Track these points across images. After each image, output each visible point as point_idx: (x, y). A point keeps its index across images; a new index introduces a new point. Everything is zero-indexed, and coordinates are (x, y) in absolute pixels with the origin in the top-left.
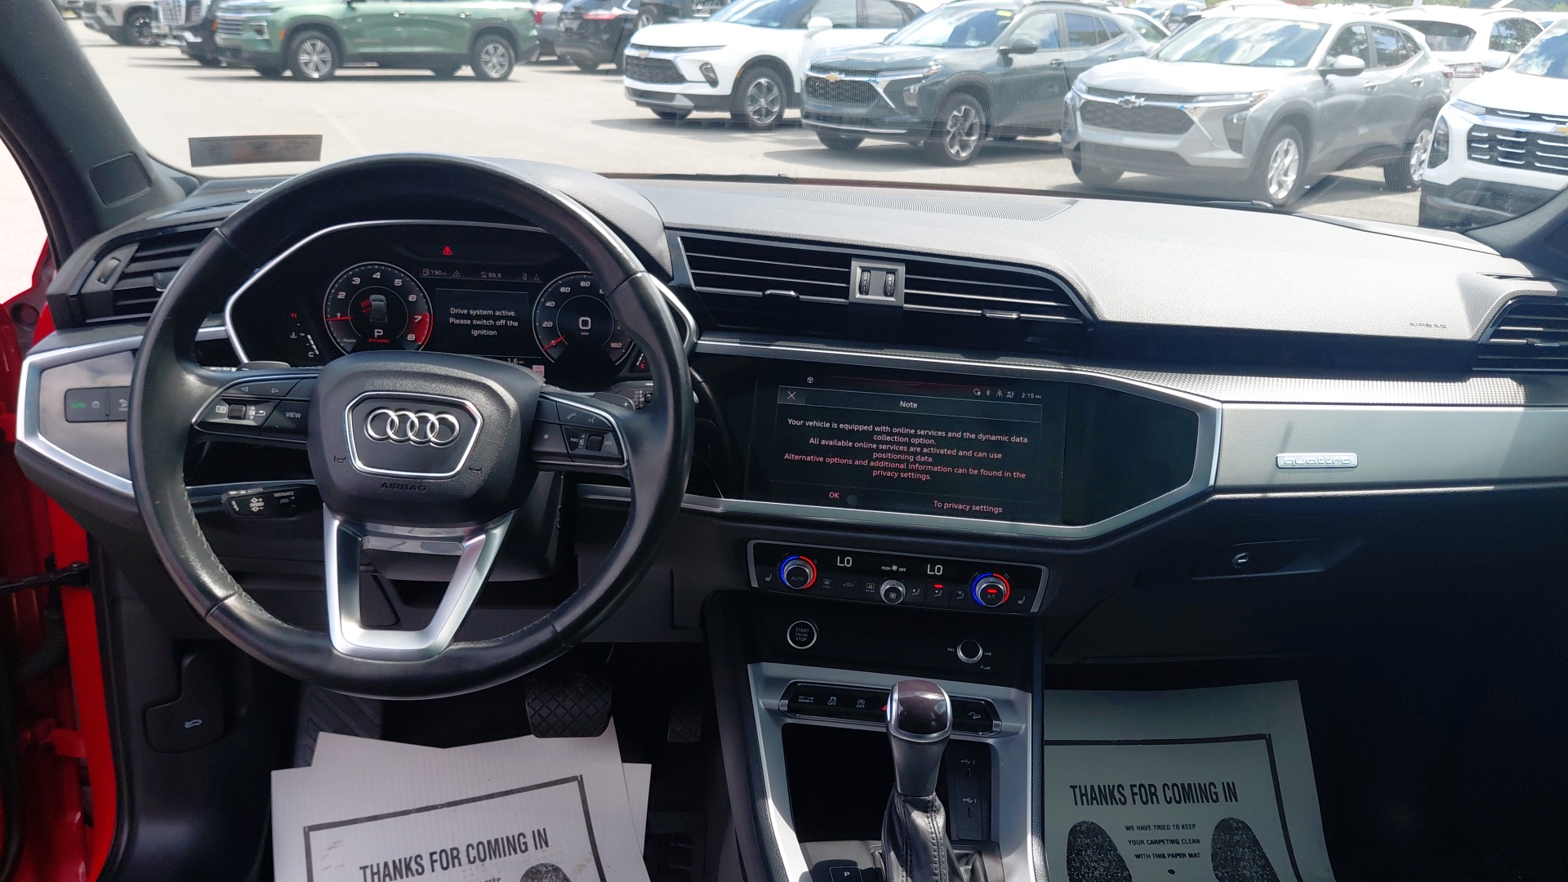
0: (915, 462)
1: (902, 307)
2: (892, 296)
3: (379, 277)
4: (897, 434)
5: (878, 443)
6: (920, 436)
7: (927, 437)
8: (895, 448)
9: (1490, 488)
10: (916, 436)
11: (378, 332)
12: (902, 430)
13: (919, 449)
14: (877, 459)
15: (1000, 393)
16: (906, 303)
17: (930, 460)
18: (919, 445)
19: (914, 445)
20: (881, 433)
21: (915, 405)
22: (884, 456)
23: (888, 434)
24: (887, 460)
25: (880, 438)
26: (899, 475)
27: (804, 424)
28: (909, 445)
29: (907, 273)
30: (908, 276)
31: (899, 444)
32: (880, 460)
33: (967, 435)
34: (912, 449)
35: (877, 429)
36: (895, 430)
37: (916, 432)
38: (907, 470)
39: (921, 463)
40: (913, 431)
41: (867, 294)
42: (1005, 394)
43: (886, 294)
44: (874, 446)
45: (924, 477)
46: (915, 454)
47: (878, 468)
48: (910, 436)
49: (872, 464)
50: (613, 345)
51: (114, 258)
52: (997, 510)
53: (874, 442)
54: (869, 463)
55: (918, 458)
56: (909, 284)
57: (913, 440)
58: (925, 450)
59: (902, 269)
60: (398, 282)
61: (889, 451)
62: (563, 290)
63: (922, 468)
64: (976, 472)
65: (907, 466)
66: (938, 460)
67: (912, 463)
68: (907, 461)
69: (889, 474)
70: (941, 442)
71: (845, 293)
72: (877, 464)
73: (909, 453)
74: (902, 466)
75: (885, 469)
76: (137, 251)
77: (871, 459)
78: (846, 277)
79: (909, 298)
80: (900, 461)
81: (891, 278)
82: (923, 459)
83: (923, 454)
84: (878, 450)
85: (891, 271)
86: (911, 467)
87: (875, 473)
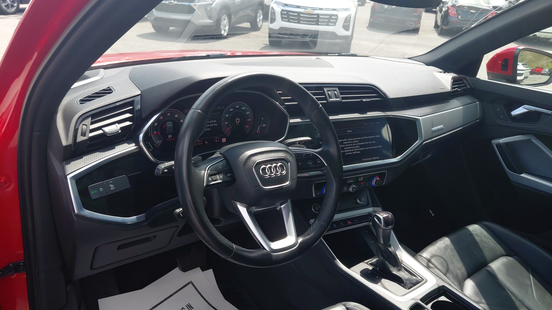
0: (355, 148)
1: (342, 101)
2: (338, 98)
3: (169, 115)
4: (349, 141)
6: (355, 140)
7: (356, 140)
8: (349, 145)
9: (461, 128)
10: (354, 140)
11: (170, 136)
12: (350, 139)
15: (371, 124)
17: (359, 147)
19: (354, 143)
20: (345, 141)
21: (351, 131)
22: (347, 148)
23: (347, 141)
24: (348, 149)
25: (345, 143)
26: (352, 153)
28: (352, 143)
30: (340, 91)
31: (350, 144)
32: (347, 149)
33: (366, 137)
34: (354, 145)
35: (343, 140)
36: (348, 140)
38: (354, 151)
39: (357, 148)
40: (352, 139)
41: (332, 98)
42: (372, 124)
43: (337, 98)
44: (344, 146)
45: (359, 152)
46: (355, 146)
47: (347, 152)
48: (352, 141)
49: (345, 151)
50: (246, 127)
51: (83, 125)
52: (378, 158)
54: (344, 151)
55: (356, 147)
56: (341, 94)
57: (354, 142)
58: (357, 144)
59: (337, 89)
60: (176, 116)
62: (231, 110)
63: (357, 150)
64: (370, 148)
66: (361, 146)
67: (355, 149)
68: (353, 148)
69: (350, 153)
70: (360, 141)
71: (326, 99)
73: (353, 146)
74: (353, 150)
75: (348, 152)
76: (91, 120)
77: (344, 150)
78: (324, 94)
79: (343, 98)
80: (352, 149)
81: (336, 92)
82: (357, 147)
83: (357, 146)
85: (335, 90)
86: (355, 150)
87: (346, 154)
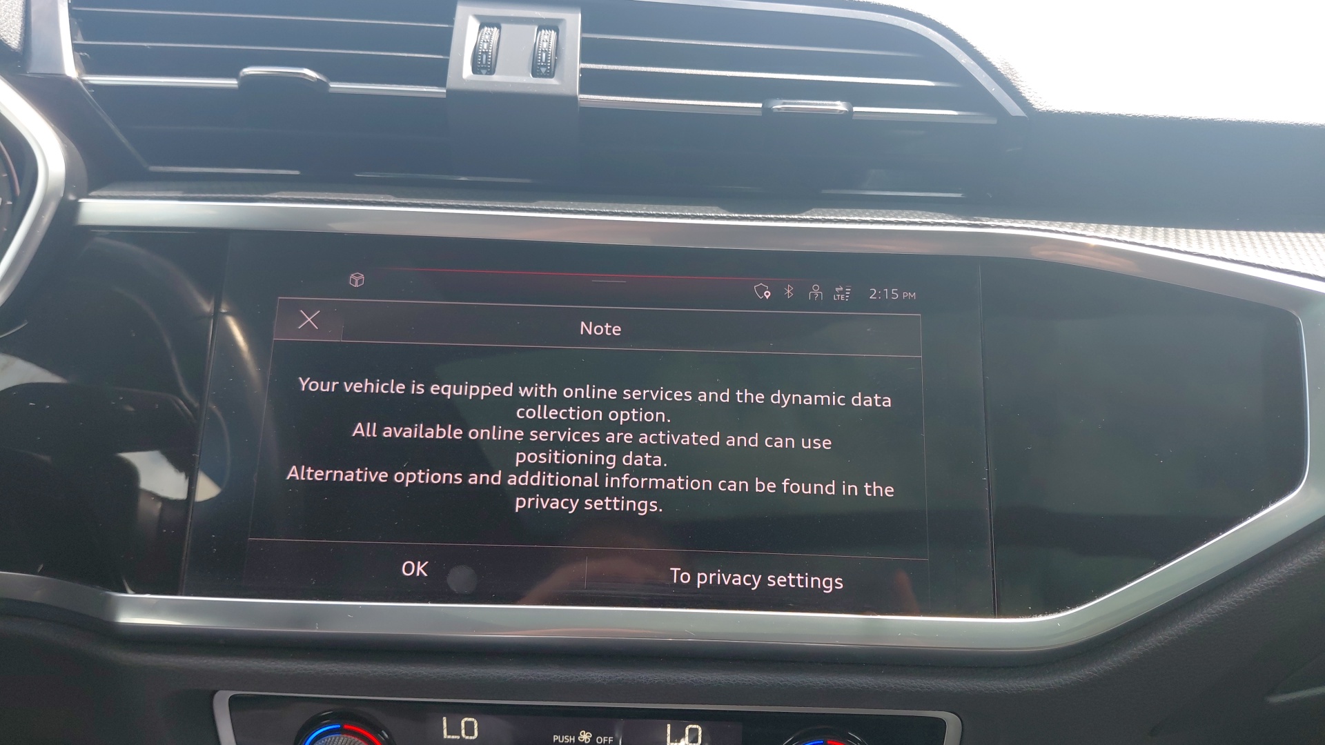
0: (620, 470)
1: (575, 100)
4: (574, 402)
5: (527, 425)
6: (631, 404)
7: (647, 404)
8: (571, 436)
10: (620, 404)
12: (586, 392)
13: (628, 437)
14: (525, 467)
15: (816, 292)
16: (582, 92)
17: (658, 462)
18: (629, 426)
19: (616, 428)
20: (533, 402)
21: (617, 330)
22: (542, 458)
23: (558, 403)
24: (550, 468)
25: (532, 414)
26: (581, 505)
27: (340, 388)
28: (604, 426)
29: (584, 29)
30: (586, 35)
31: (579, 426)
32: (533, 468)
33: (744, 395)
34: (611, 438)
35: (524, 392)
36: (569, 393)
37: (620, 395)
38: (601, 492)
39: (636, 472)
40: (612, 393)
41: (490, 72)
42: (829, 292)
44: (518, 435)
45: (644, 508)
46: (620, 449)
47: (528, 491)
48: (606, 405)
49: (513, 480)
52: (830, 584)
53: (516, 424)
54: (505, 478)
55: (629, 459)
56: (589, 51)
57: (613, 416)
58: (644, 439)
59: (573, 18)
61: (556, 445)
63: (637, 483)
64: (771, 487)
65: (601, 481)
66: (678, 461)
67: (613, 473)
68: (601, 469)
69: (556, 504)
70: (682, 418)
71: (438, 74)
72: (526, 479)
73: (605, 448)
74: (589, 482)
75: (546, 492)
77: (509, 469)
78: (442, 40)
80: (584, 470)
81: (548, 38)
82: (639, 462)
83: (639, 449)
84: (527, 445)
85: (553, 26)
86: (609, 482)
87: (520, 504)
